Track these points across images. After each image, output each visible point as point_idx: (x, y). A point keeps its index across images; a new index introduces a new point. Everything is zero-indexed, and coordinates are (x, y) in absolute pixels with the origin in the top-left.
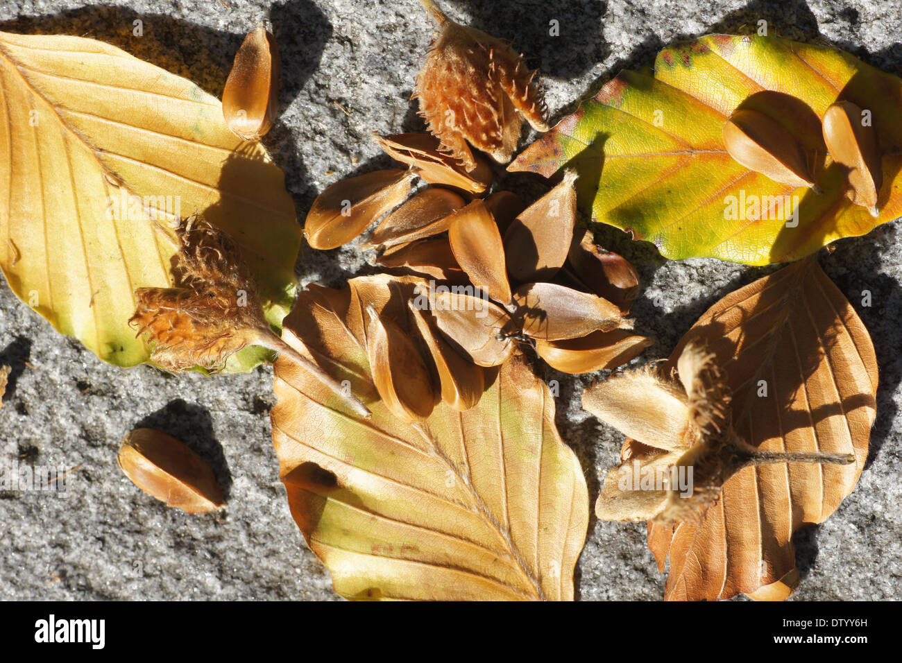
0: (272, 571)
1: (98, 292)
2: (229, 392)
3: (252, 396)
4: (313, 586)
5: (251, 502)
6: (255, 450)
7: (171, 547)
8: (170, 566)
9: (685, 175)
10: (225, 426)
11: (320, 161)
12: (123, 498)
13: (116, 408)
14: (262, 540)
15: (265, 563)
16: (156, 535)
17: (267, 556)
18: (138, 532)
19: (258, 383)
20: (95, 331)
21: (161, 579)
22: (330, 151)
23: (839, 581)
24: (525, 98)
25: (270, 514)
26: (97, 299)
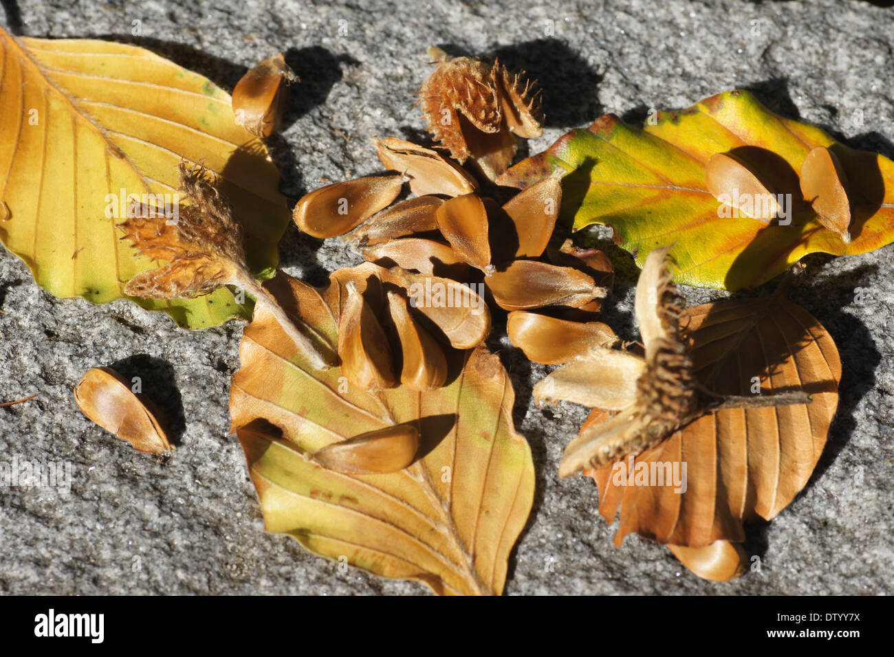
0: (212, 513)
1: (82, 249)
2: (195, 348)
3: (217, 358)
4: (251, 529)
5: (201, 449)
6: (212, 401)
7: (114, 477)
8: (110, 493)
9: (666, 204)
10: (186, 377)
11: (316, 170)
12: (72, 432)
13: (80, 356)
14: (207, 484)
15: (206, 503)
16: (100, 466)
17: (209, 498)
18: (83, 463)
19: (225, 347)
20: (73, 281)
21: (98, 505)
22: (326, 163)
23: (786, 578)
24: (524, 95)
25: (219, 461)
26: (79, 255)
